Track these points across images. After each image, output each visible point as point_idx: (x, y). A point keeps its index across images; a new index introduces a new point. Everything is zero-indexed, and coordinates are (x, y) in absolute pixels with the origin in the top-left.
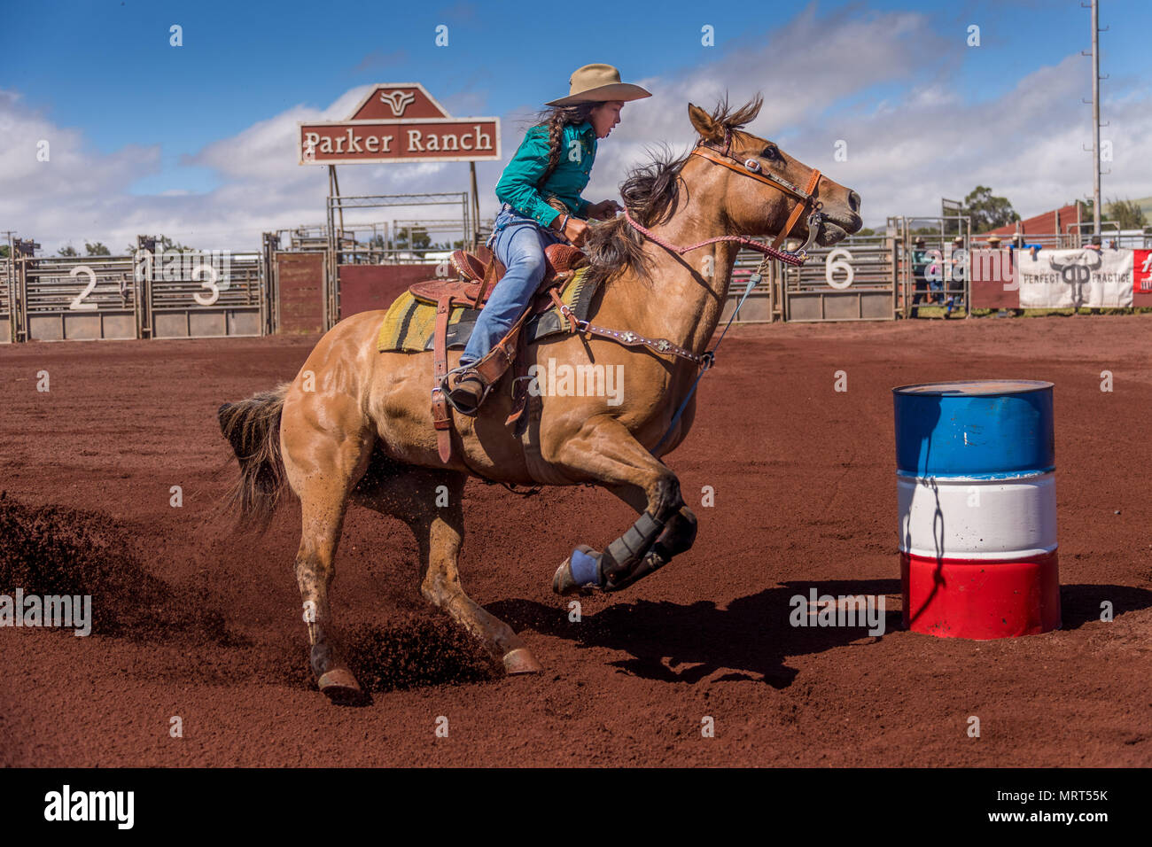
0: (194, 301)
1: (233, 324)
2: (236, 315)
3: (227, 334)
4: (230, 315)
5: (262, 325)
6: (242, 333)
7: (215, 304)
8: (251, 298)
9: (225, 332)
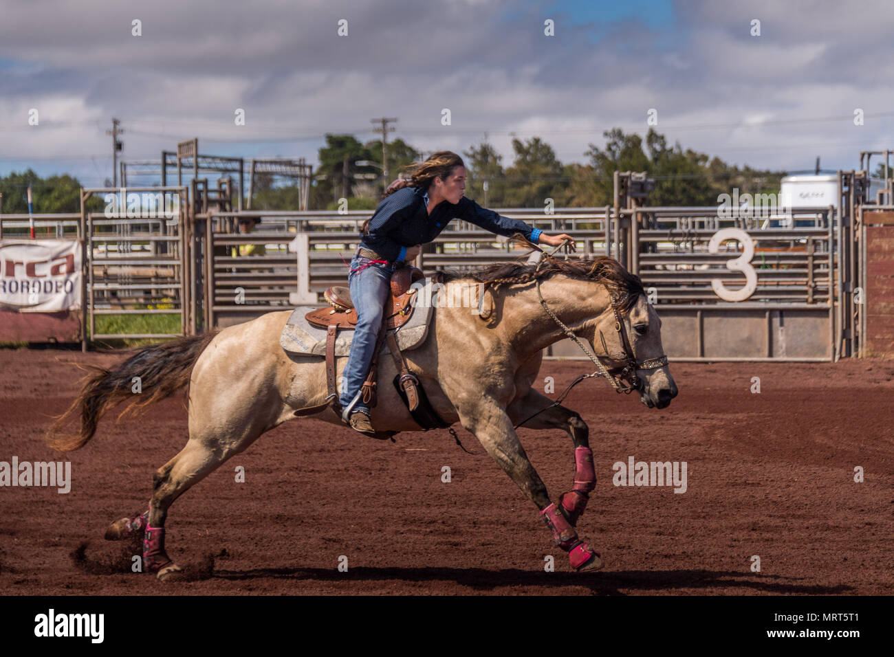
0: (713, 293)
1: (781, 337)
2: (787, 320)
3: (771, 355)
4: (776, 321)
5: (834, 341)
6: (798, 355)
7: (748, 300)
8: (816, 292)
9: (766, 352)
